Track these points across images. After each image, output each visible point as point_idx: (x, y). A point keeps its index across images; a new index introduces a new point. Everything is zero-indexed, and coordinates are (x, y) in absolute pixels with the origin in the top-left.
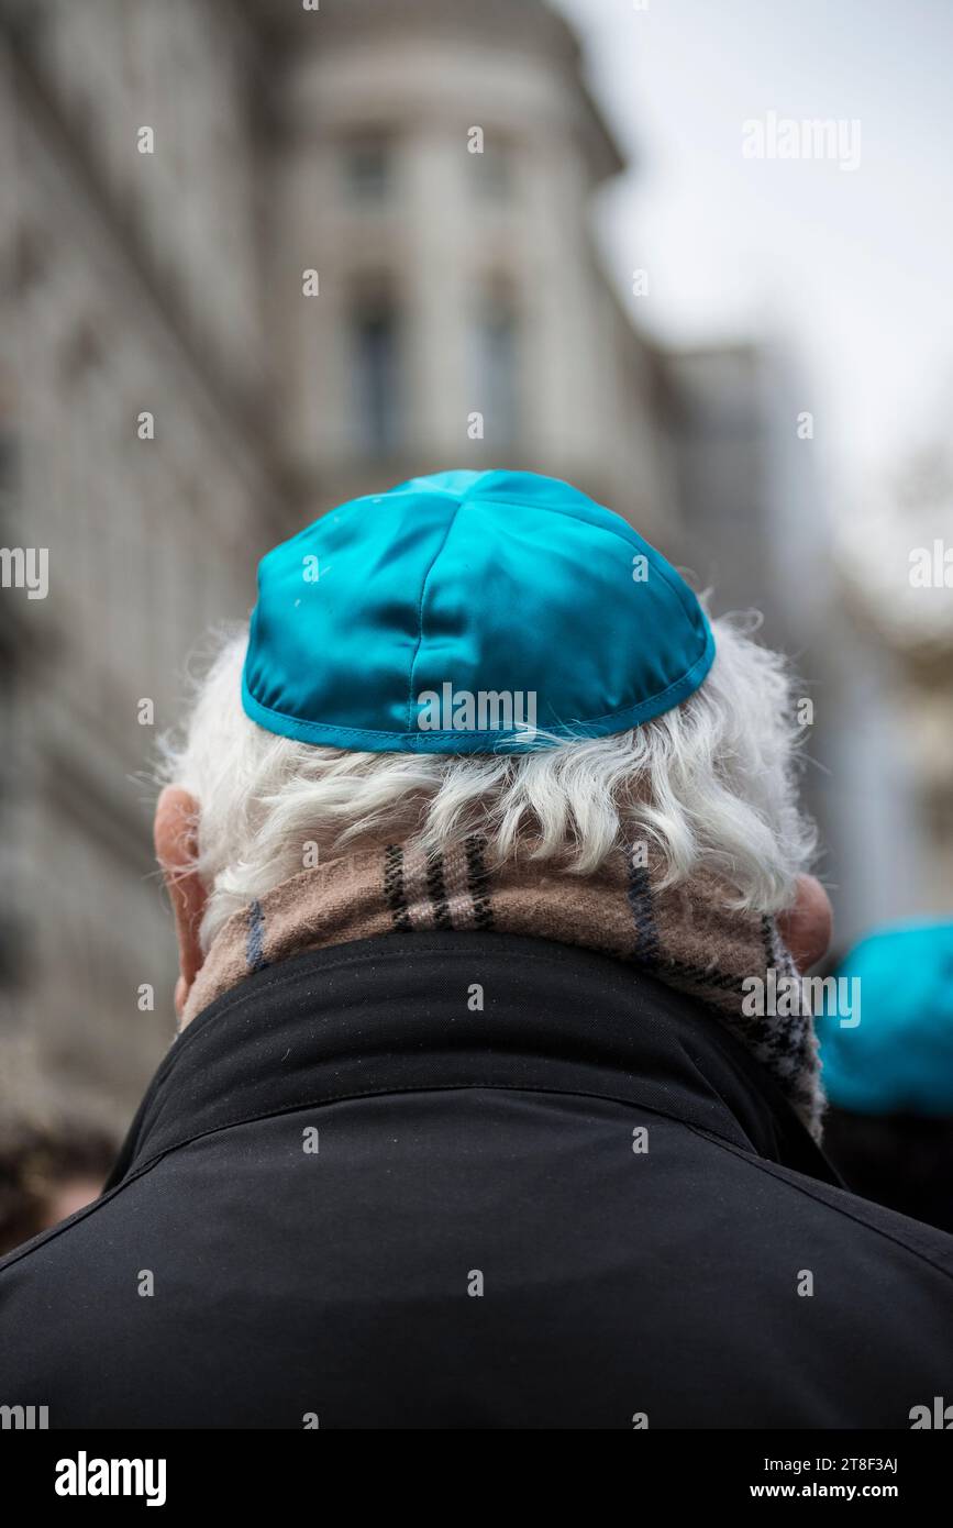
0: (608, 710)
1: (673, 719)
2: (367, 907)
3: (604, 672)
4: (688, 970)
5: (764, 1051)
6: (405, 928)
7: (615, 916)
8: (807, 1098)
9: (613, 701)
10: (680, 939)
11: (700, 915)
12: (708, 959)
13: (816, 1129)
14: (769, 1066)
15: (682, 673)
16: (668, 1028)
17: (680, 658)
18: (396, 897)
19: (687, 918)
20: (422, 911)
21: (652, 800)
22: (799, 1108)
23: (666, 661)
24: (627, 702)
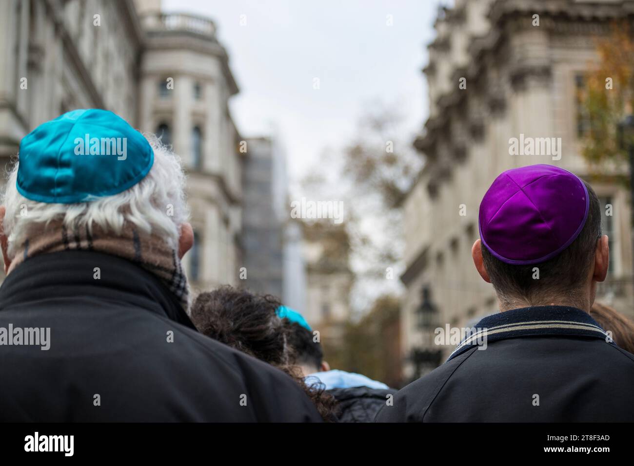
0: (115, 187)
1: (136, 188)
2: (57, 244)
3: (113, 175)
4: (151, 265)
5: (172, 289)
6: (68, 250)
7: (129, 248)
8: (186, 302)
9: (117, 184)
10: (149, 256)
11: (154, 249)
12: (156, 262)
13: (189, 312)
14: (174, 293)
15: (139, 173)
16: (143, 281)
17: (139, 168)
18: (66, 241)
19: (150, 250)
20: (73, 245)
21: (131, 214)
22: (183, 305)
23: (134, 170)
24: (120, 184)
